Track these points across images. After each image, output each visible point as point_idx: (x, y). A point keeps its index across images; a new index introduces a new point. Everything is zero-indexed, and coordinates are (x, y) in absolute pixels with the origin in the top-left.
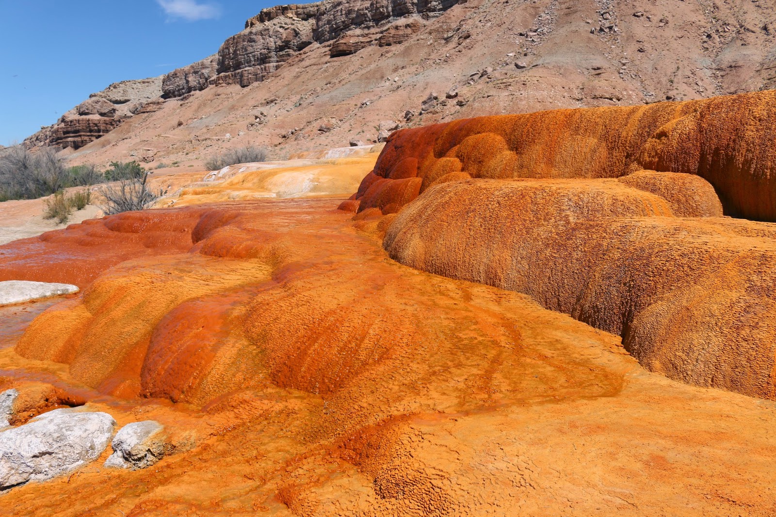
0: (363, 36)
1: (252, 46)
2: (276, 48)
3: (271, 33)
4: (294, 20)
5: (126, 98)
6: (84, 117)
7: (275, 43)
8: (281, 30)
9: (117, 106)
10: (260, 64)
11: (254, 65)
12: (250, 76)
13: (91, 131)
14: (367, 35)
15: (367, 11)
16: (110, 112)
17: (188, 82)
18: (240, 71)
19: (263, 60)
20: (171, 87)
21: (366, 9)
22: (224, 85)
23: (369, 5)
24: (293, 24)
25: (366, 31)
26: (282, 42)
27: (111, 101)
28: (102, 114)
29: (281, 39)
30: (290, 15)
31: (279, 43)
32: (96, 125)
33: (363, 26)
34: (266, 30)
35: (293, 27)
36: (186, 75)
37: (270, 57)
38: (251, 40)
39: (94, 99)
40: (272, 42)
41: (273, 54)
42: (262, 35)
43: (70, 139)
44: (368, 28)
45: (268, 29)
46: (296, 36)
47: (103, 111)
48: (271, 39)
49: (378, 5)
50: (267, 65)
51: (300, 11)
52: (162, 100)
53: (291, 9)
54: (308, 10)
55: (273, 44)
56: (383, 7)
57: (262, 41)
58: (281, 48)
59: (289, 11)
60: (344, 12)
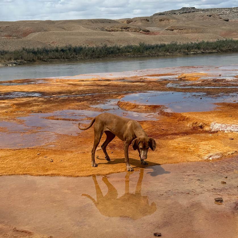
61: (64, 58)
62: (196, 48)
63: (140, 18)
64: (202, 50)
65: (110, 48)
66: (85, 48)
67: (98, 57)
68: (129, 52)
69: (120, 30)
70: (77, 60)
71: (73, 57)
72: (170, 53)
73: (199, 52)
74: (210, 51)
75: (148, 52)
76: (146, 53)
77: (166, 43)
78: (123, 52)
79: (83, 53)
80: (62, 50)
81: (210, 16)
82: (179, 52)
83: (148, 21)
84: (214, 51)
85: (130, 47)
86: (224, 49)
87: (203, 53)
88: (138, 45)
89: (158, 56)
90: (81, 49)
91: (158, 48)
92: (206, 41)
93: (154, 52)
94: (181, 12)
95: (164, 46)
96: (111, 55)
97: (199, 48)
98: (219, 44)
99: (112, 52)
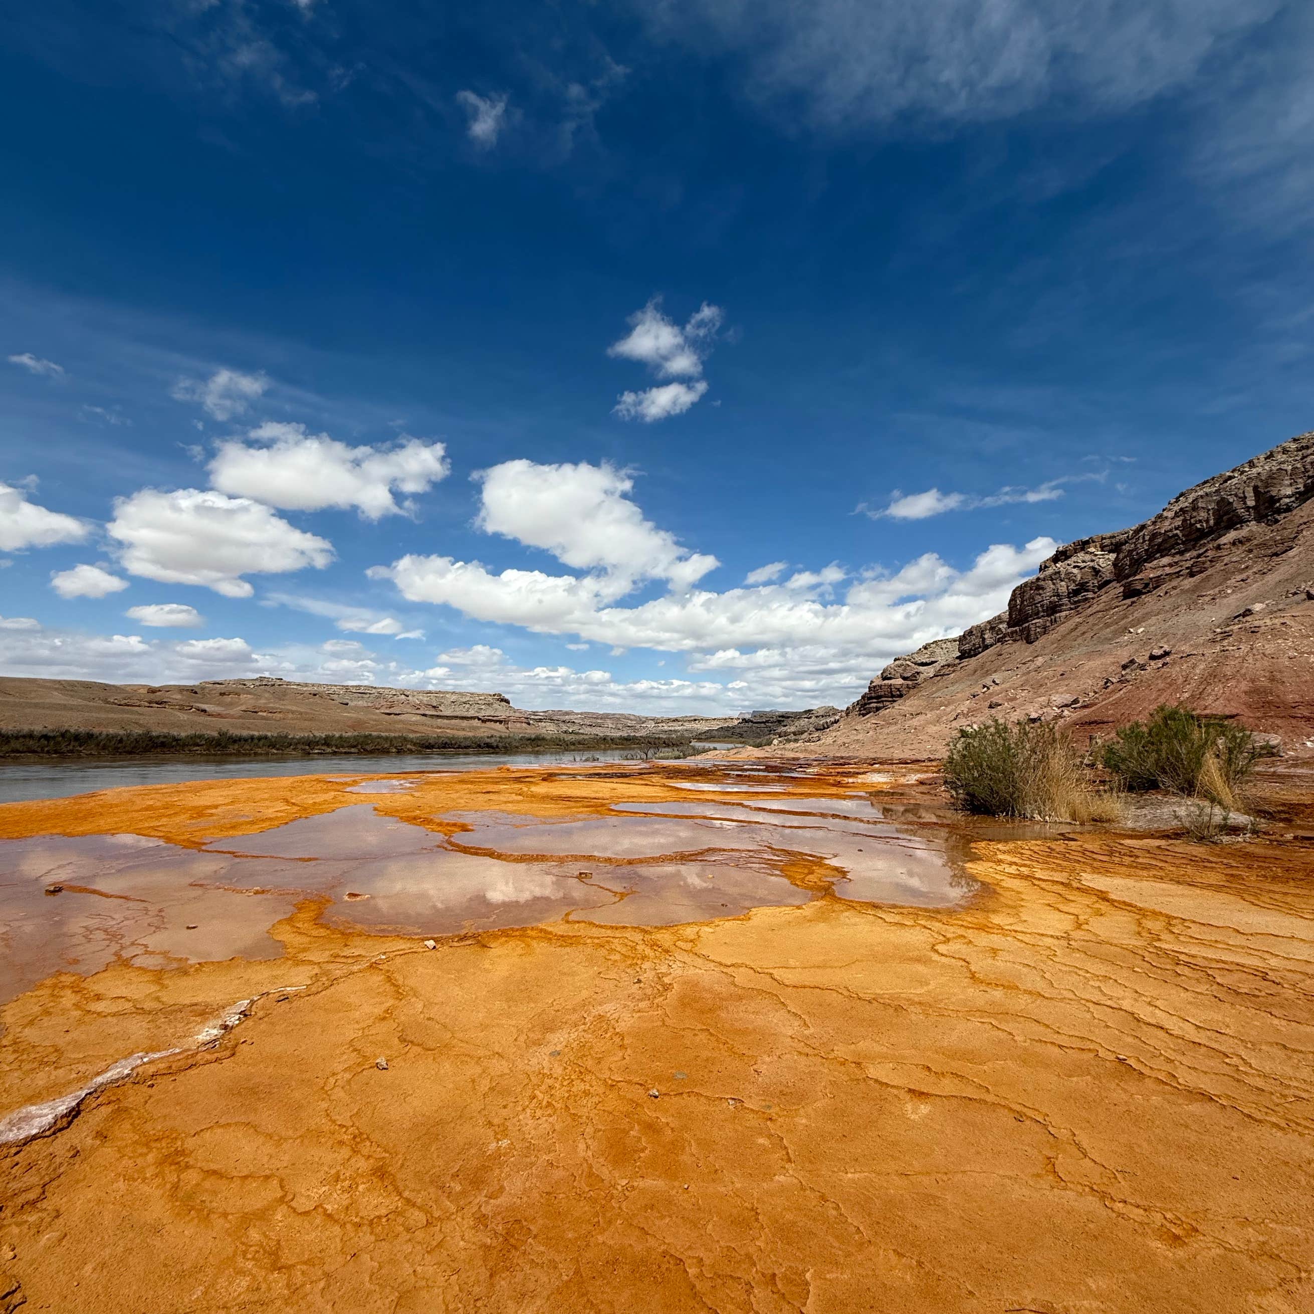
0: (1170, 565)
1: (1040, 594)
2: (1069, 593)
3: (1063, 576)
4: (1096, 555)
5: (933, 659)
6: (886, 682)
7: (1068, 587)
8: (1075, 571)
9: (921, 669)
10: (1048, 616)
11: (1043, 616)
12: (1038, 630)
13: (893, 696)
14: (1176, 563)
15: (1178, 532)
16: (913, 675)
17: (984, 639)
18: (1027, 625)
19: (1053, 609)
20: (967, 647)
21: (1176, 529)
22: (1010, 642)
23: (1180, 523)
24: (1093, 561)
25: (1177, 558)
26: (1077, 585)
27: (915, 664)
28: (905, 679)
29: (1074, 581)
30: (1092, 550)
31: (1072, 587)
32: (898, 690)
33: (1173, 551)
34: (1056, 573)
35: (1092, 564)
36: (982, 633)
37: (1062, 605)
38: (1039, 588)
39: (897, 662)
40: (1063, 587)
41: (1065, 600)
42: (1052, 580)
43: (872, 705)
44: (1182, 553)
45: (1059, 572)
46: (1096, 575)
47: (906, 675)
48: (1063, 583)
49: (1193, 521)
50: (1058, 615)
51: (1107, 542)
52: (957, 661)
53: (1093, 542)
54: (1117, 539)
55: (1064, 589)
56: (1200, 521)
57: (1052, 586)
58: (1076, 593)
59: (1092, 545)
60: (1147, 538)
61: (48, 752)
62: (323, 745)
63: (179, 686)
64: (334, 748)
65: (158, 737)
66: (100, 734)
67: (130, 753)
68: (198, 745)
69: (147, 704)
70: (80, 757)
71: (72, 751)
72: (278, 749)
73: (329, 750)
74: (346, 750)
75: (236, 746)
76: (232, 749)
77: (269, 734)
78: (184, 745)
79: (98, 745)
80: (46, 737)
81: (315, 695)
82: (294, 749)
83: (196, 693)
84: (353, 750)
85: (200, 737)
86: (369, 748)
87: (335, 752)
88: (215, 734)
89: (256, 754)
90: (90, 736)
91: (256, 741)
92: (337, 735)
93: (248, 747)
94: (258, 683)
95: (266, 737)
96: (159, 750)
97: (328, 745)
98: (361, 740)
99: (163, 745)
